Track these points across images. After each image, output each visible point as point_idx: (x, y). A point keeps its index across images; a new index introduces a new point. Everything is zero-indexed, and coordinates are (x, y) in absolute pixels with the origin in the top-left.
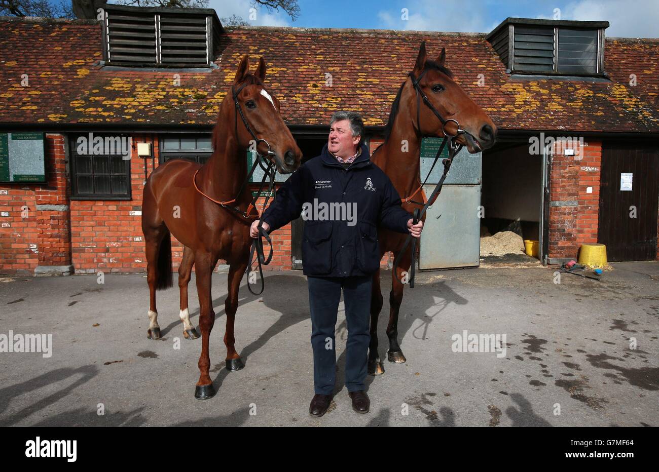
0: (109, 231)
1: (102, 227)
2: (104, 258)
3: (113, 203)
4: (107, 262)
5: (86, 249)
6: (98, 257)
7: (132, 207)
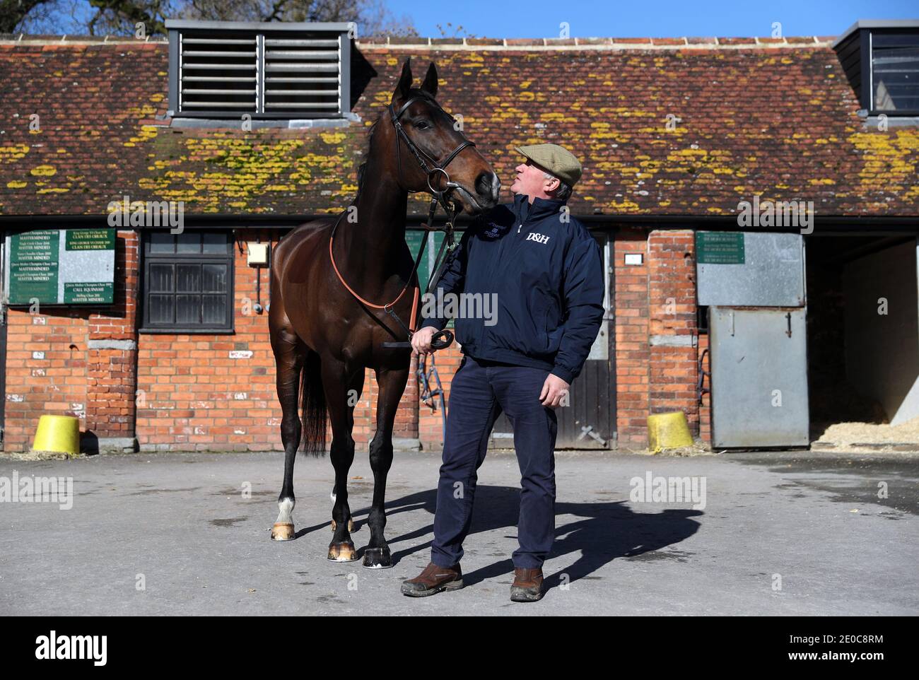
0: (196, 383)
1: (186, 377)
2: (185, 426)
3: (205, 337)
4: (190, 432)
5: (159, 411)
6: (177, 425)
7: (233, 345)
